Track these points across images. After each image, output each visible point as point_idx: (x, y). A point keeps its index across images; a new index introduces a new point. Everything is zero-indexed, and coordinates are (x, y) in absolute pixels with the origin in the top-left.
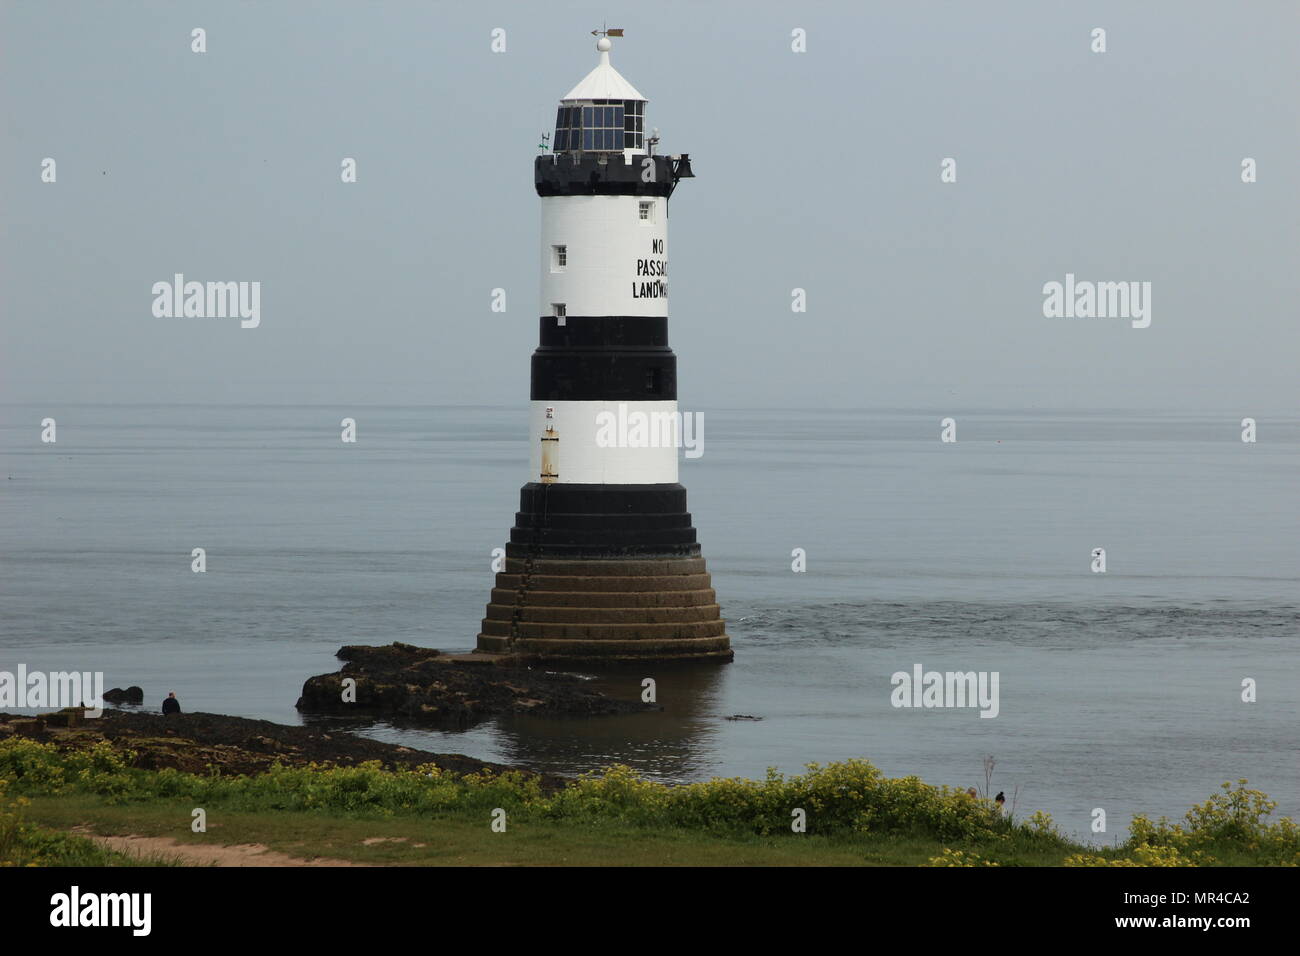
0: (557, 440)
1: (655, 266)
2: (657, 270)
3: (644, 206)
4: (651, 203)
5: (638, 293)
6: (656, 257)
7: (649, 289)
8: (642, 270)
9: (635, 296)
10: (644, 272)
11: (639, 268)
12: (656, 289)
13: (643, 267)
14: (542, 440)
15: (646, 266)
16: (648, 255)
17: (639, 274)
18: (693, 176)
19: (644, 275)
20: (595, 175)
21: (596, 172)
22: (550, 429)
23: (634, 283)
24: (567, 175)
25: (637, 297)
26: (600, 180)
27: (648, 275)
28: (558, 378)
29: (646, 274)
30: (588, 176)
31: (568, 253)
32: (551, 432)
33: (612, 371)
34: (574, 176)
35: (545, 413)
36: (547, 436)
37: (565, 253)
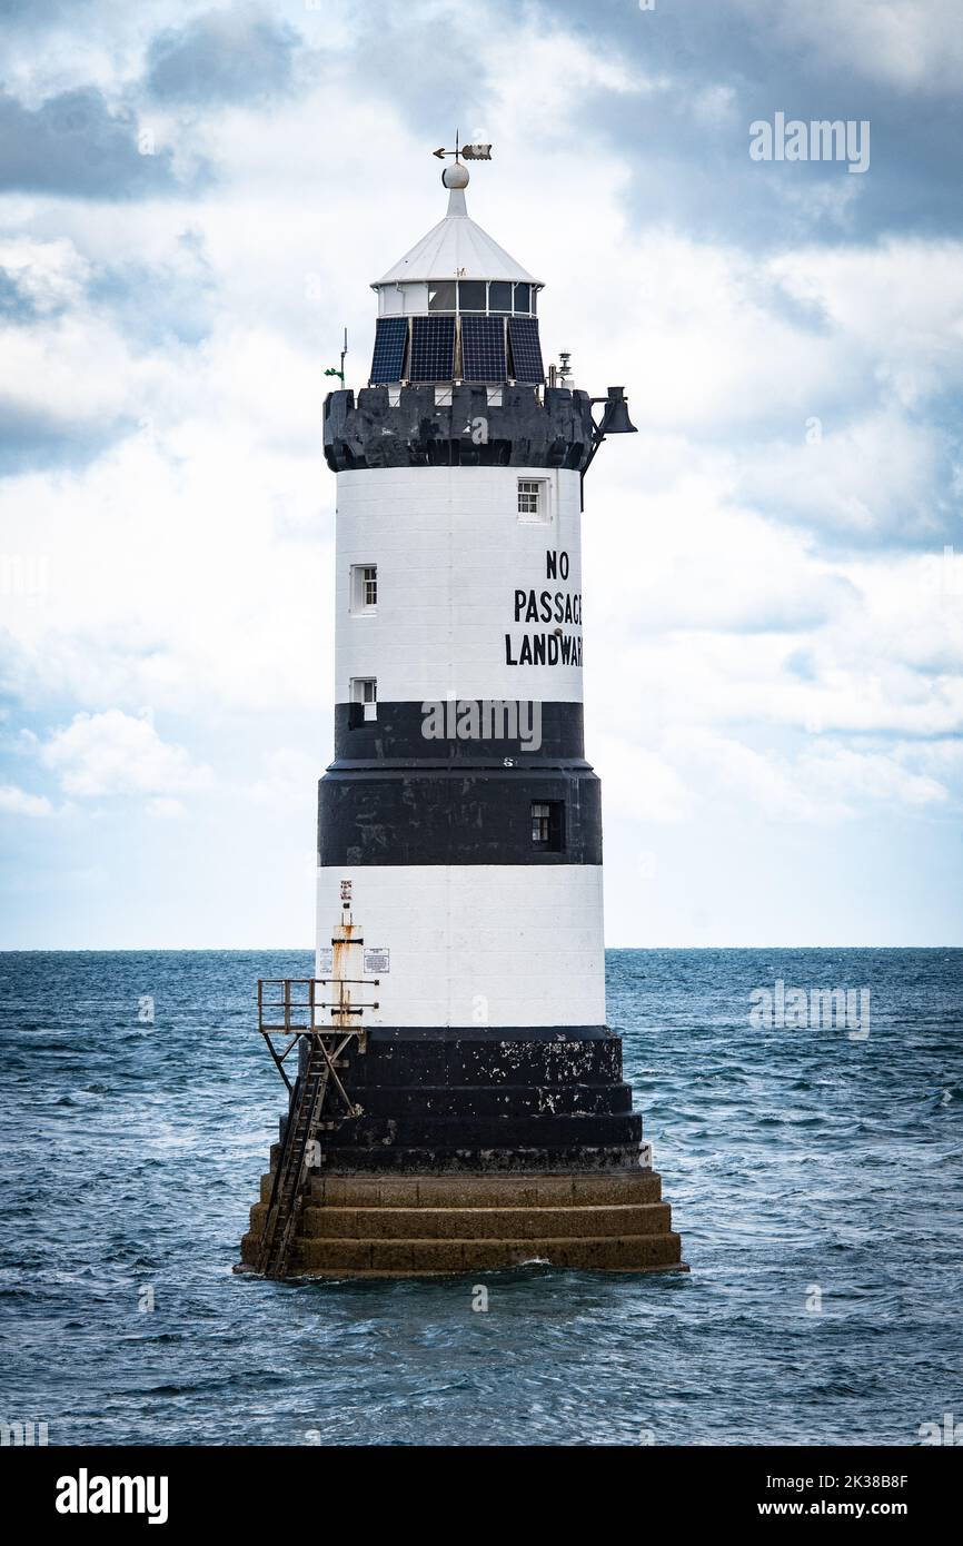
0: (360, 942)
1: (551, 603)
2: (555, 610)
3: (529, 487)
4: (542, 481)
5: (516, 656)
6: (554, 586)
7: (539, 648)
8: (523, 612)
9: (510, 662)
10: (529, 616)
11: (518, 607)
12: (554, 649)
13: (526, 604)
14: (334, 942)
15: (533, 603)
16: (538, 582)
17: (517, 619)
18: (635, 430)
19: (528, 620)
20: (427, 427)
21: (429, 421)
22: (347, 923)
23: (508, 637)
24: (375, 426)
25: (515, 663)
26: (438, 437)
27: (537, 620)
28: (362, 821)
29: (532, 619)
30: (415, 429)
31: (379, 580)
32: (349, 928)
33: (464, 807)
34: (388, 428)
35: (340, 891)
36: (342, 935)
37: (374, 577)
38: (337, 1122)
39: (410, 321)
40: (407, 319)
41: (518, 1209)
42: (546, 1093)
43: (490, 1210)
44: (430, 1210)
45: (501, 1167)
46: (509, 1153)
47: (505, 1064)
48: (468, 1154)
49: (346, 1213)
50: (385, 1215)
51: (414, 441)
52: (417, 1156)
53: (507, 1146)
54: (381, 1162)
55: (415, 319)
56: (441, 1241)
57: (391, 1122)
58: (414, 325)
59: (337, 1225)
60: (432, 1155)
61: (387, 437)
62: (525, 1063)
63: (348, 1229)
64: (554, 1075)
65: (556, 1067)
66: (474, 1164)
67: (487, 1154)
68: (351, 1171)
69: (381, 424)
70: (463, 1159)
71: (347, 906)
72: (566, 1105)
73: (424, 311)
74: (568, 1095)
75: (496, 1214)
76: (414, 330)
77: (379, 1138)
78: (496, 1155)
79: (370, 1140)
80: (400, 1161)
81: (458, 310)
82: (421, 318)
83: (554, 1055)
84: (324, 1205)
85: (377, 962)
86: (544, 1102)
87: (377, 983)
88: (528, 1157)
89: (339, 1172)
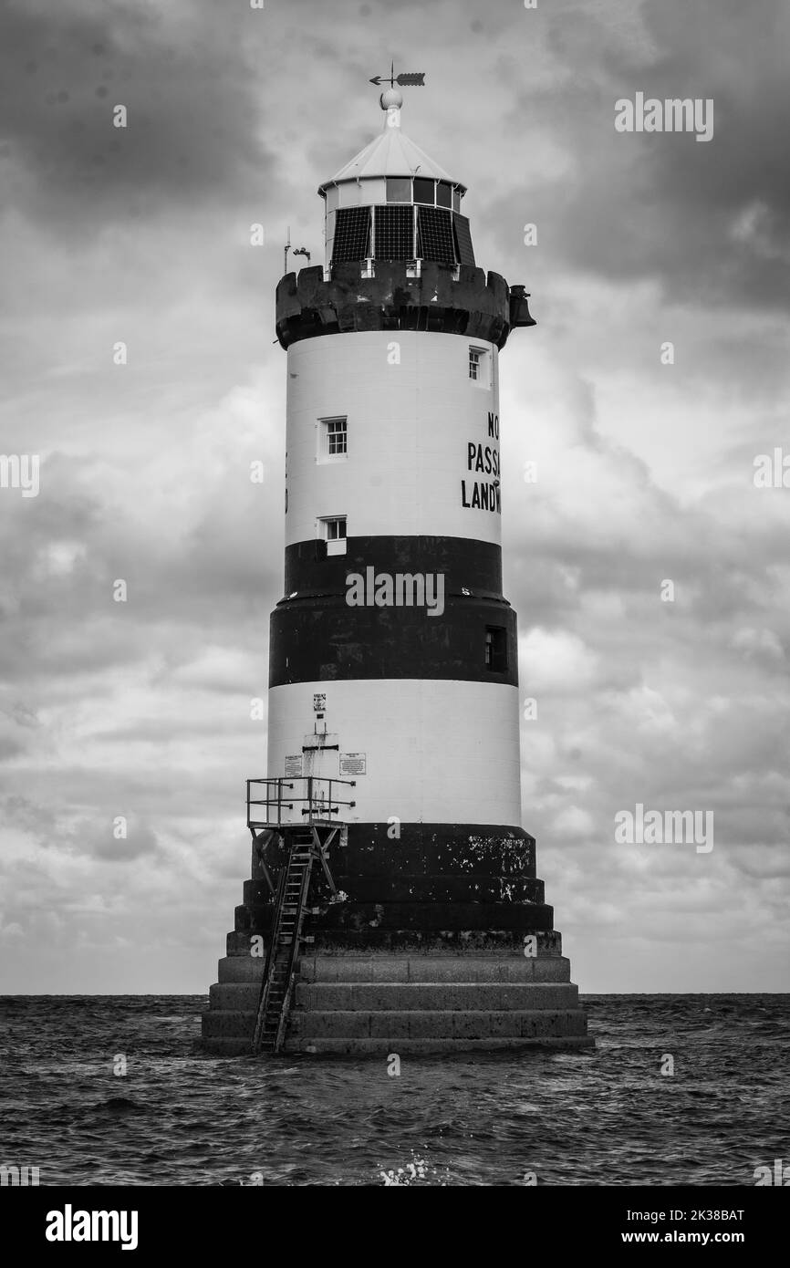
0: (336, 748)
1: (491, 457)
2: (494, 464)
3: (475, 354)
4: (482, 350)
5: (469, 500)
6: (493, 443)
7: (485, 495)
8: (474, 461)
9: (465, 505)
10: (477, 465)
11: (471, 457)
12: (493, 498)
13: (476, 456)
14: (305, 749)
15: (480, 455)
16: (483, 439)
17: (470, 468)
18: (533, 323)
19: (477, 470)
20: (401, 295)
21: (402, 289)
22: (320, 730)
23: (463, 482)
24: (351, 294)
25: (468, 505)
26: (410, 304)
27: (483, 471)
28: (338, 641)
29: (480, 469)
30: (389, 297)
31: (349, 432)
32: (324, 736)
33: (433, 628)
34: (362, 296)
35: (312, 704)
36: (315, 742)
37: (345, 429)
38: (322, 908)
39: (373, 209)
40: (368, 208)
41: (495, 984)
42: (506, 882)
43: (473, 984)
44: (422, 984)
45: (478, 947)
46: (484, 934)
47: (472, 856)
48: (450, 935)
49: (341, 988)
50: (381, 989)
51: (388, 307)
52: (405, 937)
53: (481, 929)
54: (371, 942)
55: (377, 208)
56: (433, 1012)
57: (379, 907)
58: (376, 213)
59: (332, 997)
60: (419, 936)
61: (362, 303)
62: (487, 856)
63: (342, 1002)
64: (507, 868)
65: (510, 861)
66: (454, 944)
67: (466, 935)
68: (340, 950)
69: (357, 292)
70: (446, 939)
71: (320, 717)
72: (518, 894)
73: (383, 202)
74: (519, 886)
75: (478, 989)
76: (376, 217)
77: (366, 920)
78: (473, 936)
79: (357, 923)
80: (389, 940)
81: (412, 203)
82: (382, 207)
83: (508, 850)
84: (315, 981)
85: (353, 765)
86: (504, 891)
87: (353, 784)
88: (498, 938)
89: (328, 951)
